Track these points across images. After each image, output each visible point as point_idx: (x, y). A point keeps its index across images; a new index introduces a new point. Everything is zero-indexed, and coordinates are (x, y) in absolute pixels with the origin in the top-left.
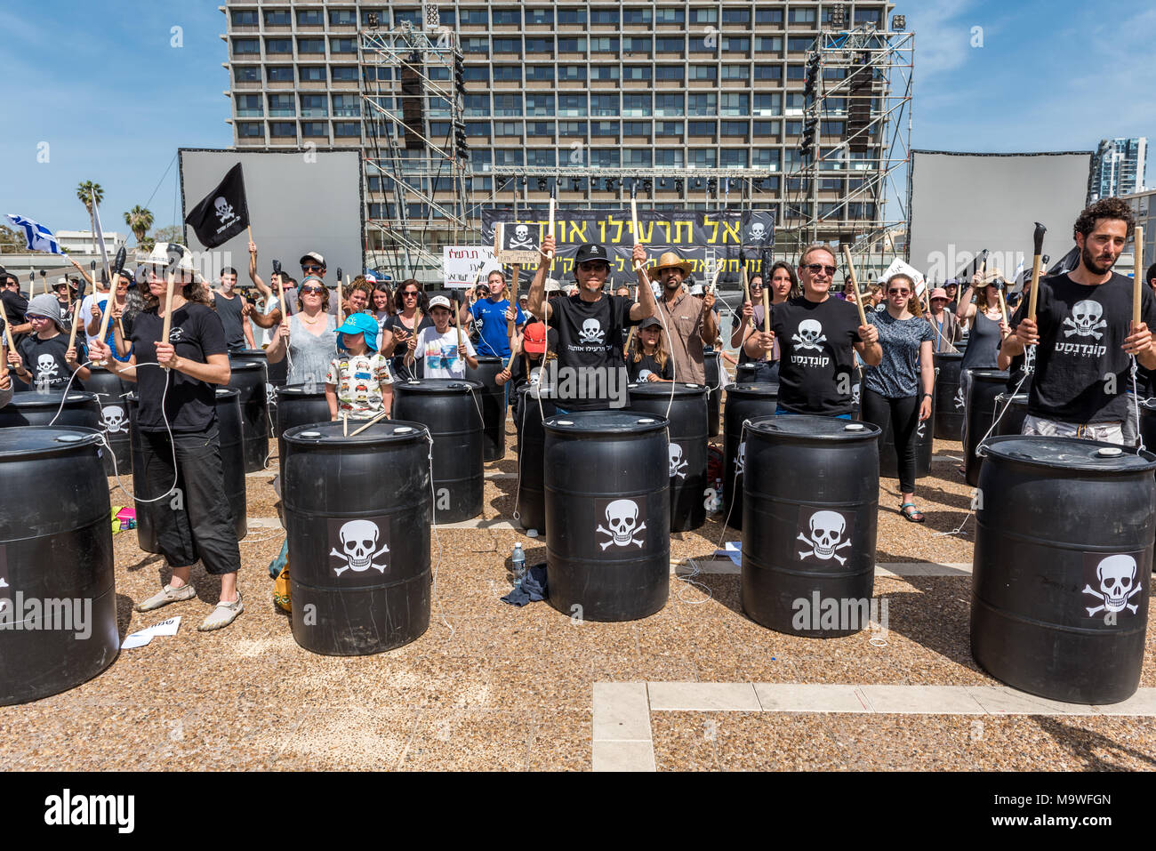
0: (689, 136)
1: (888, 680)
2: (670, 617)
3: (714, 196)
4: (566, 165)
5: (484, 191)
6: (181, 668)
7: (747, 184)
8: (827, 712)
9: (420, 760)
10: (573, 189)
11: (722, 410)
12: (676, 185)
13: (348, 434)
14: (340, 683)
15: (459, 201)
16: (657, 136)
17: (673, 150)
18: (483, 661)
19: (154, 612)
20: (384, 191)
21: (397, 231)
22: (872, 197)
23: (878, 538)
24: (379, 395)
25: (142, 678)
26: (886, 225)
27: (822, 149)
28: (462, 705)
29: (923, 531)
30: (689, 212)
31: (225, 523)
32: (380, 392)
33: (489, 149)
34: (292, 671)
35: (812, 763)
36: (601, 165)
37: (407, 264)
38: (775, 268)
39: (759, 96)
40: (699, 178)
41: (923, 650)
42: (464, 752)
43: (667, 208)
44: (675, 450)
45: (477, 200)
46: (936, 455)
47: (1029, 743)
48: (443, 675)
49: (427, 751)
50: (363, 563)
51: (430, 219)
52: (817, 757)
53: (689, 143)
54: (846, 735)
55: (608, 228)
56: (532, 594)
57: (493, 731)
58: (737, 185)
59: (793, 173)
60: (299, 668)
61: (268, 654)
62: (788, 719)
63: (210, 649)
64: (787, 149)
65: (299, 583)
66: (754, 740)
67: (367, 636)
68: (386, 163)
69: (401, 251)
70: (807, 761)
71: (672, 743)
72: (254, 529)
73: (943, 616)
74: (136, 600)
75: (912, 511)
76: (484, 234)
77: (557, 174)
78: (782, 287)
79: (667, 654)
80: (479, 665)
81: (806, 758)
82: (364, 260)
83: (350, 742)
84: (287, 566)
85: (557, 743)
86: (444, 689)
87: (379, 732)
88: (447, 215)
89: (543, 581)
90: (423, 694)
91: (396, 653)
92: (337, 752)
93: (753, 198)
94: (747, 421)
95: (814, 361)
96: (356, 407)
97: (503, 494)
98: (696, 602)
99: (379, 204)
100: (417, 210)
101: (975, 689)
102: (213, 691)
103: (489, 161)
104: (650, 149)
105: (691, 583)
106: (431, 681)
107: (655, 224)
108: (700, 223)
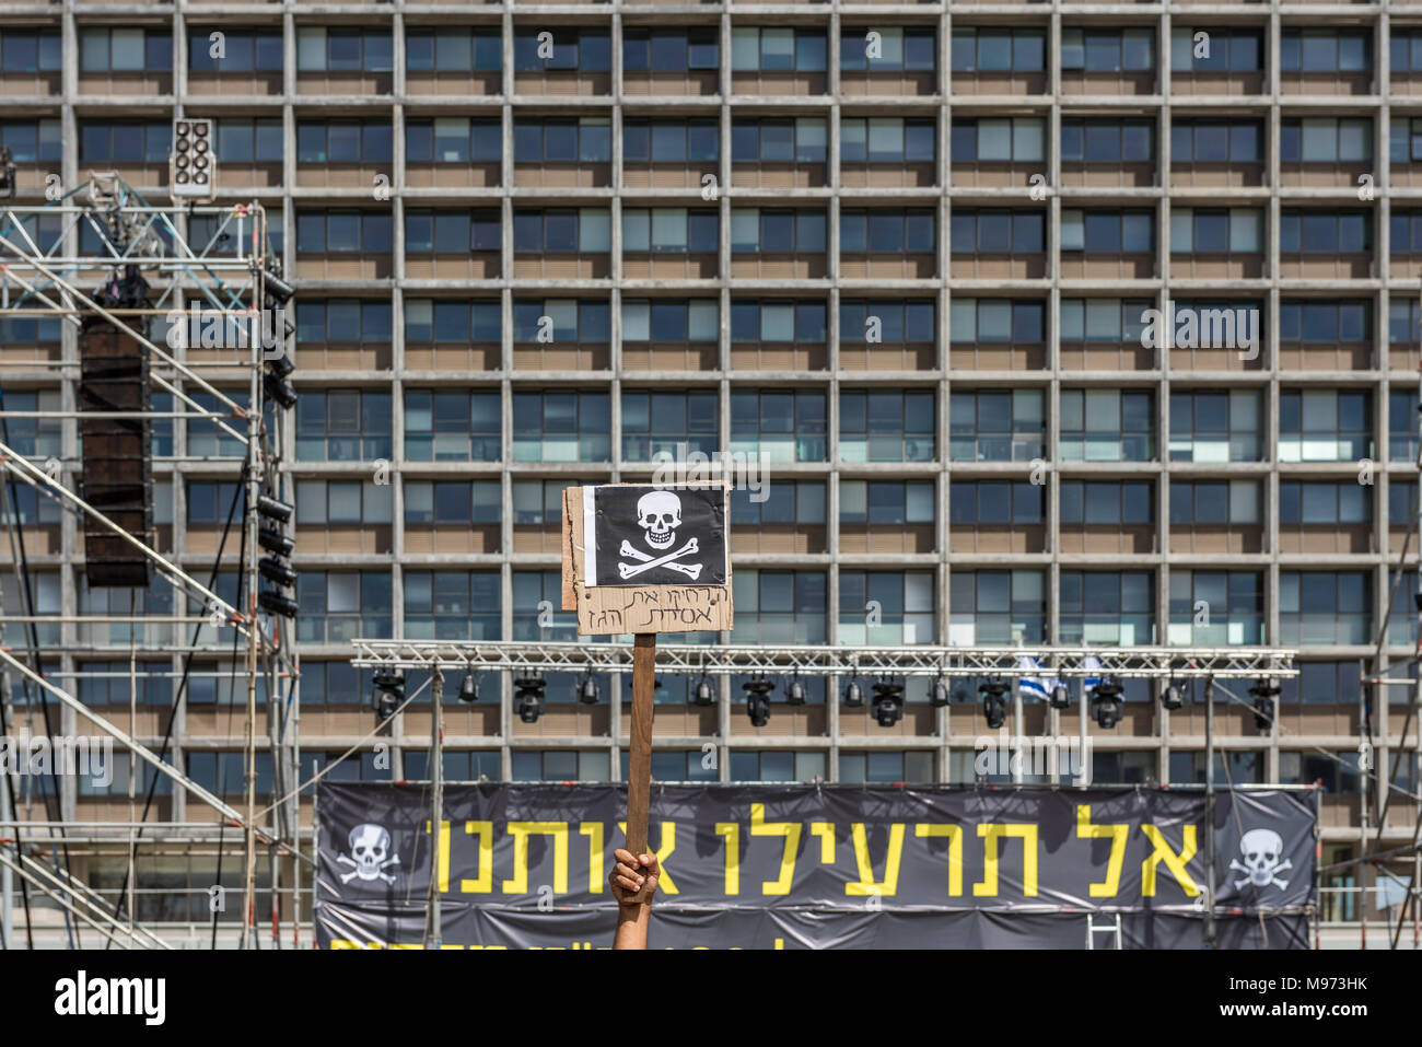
0: (955, 527)
3: (1041, 728)
16: (846, 528)
17: (900, 571)
39: (1187, 399)
53: (952, 550)
64: (1286, 570)
104: (824, 570)
107: (909, 837)
108: (1055, 833)
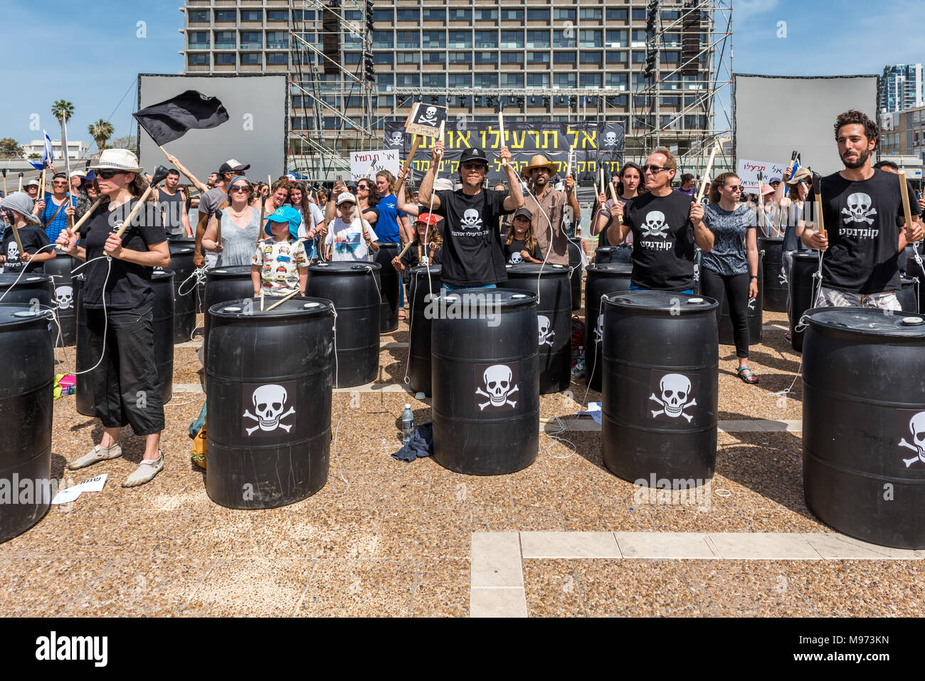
0: (554, 63)
1: (734, 528)
2: (539, 471)
3: (575, 111)
4: (454, 86)
5: (387, 107)
6: (104, 522)
7: (602, 101)
8: (680, 558)
9: (314, 608)
10: (460, 105)
11: (583, 287)
12: (544, 102)
13: (264, 309)
14: (245, 535)
15: (366, 115)
16: (528, 64)
17: (541, 74)
18: (374, 513)
19: (84, 470)
20: (305, 108)
21: (314, 139)
22: (703, 111)
23: (719, 398)
24: (297, 275)
25: (68, 532)
26: (715, 133)
27: (661, 73)
28: (354, 555)
29: (758, 391)
30: (554, 123)
31: (151, 389)
32: (297, 274)
33: (392, 74)
34: (203, 524)
35: (668, 607)
36: (483, 86)
37: (321, 166)
38: (626, 167)
39: (610, 32)
40: (562, 96)
41: (763, 499)
42: (354, 600)
43: (536, 120)
44: (543, 321)
45: (381, 115)
46: (766, 324)
47: (861, 587)
48: (338, 527)
49: (321, 599)
50: (271, 423)
51: (342, 130)
52: (672, 602)
53: (554, 69)
54: (698, 580)
55: (488, 136)
56: (419, 450)
57: (381, 580)
58: (593, 102)
59: (638, 92)
60: (210, 521)
61: (183, 508)
62: (646, 566)
63: (132, 504)
64: (633, 73)
65: (215, 442)
66: (616, 586)
67: (272, 490)
68: (308, 85)
69: (317, 156)
70: (663, 605)
71: (542, 589)
72: (178, 394)
73: (779, 468)
74: (68, 459)
75: (748, 373)
76: (386, 142)
77: (447, 93)
78: (631, 183)
79: (537, 505)
80: (370, 516)
81: (662, 603)
82: (286, 163)
83: (251, 591)
84: (205, 427)
85: (438, 590)
86: (339, 540)
87: (278, 582)
88: (356, 126)
89: (429, 439)
90: (319, 545)
91: (297, 507)
92: (239, 602)
93: (607, 112)
94: (605, 295)
95: (660, 245)
96: (276, 285)
97: (396, 361)
98: (562, 457)
99: (300, 118)
100: (331, 123)
101: (810, 536)
102: (131, 544)
103: (392, 83)
104: (523, 73)
105: (558, 440)
106: (327, 532)
107: (527, 133)
108: (564, 131)
